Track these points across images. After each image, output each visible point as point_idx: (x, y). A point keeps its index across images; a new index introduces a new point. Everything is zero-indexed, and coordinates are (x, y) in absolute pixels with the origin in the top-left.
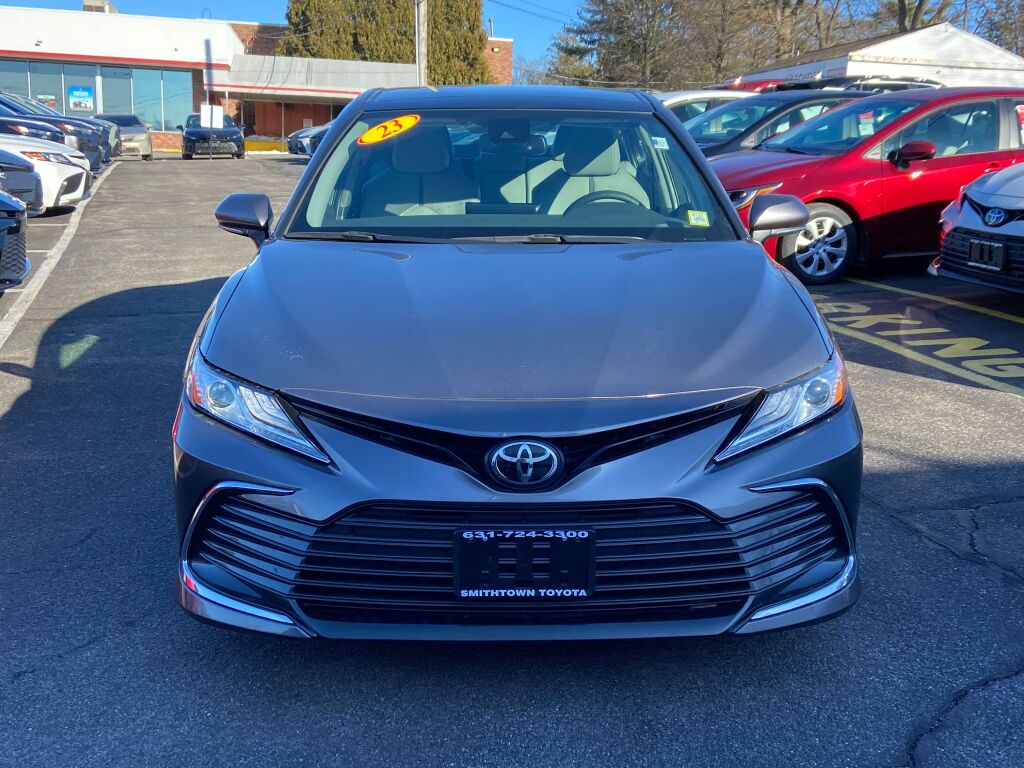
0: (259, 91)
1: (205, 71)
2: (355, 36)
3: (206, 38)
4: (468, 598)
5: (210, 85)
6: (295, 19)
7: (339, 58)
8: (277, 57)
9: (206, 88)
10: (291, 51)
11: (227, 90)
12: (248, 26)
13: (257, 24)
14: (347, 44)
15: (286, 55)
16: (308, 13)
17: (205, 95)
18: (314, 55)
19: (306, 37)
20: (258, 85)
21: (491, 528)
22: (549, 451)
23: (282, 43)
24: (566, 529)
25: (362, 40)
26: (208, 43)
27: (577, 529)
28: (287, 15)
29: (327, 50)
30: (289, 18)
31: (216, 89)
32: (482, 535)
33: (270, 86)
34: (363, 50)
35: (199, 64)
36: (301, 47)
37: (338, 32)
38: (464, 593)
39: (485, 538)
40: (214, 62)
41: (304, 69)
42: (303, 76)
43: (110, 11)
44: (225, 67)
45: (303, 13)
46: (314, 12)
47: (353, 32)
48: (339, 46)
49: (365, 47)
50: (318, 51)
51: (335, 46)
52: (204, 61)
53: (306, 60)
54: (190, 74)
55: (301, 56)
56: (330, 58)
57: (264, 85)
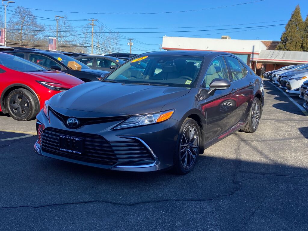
0: (267, 61)
1: (251, 55)
2: (302, 44)
3: (253, 45)
4: (62, 151)
5: (252, 59)
6: (283, 39)
7: (295, 51)
8: (275, 51)
9: (251, 60)
10: (280, 49)
11: (257, 60)
12: (269, 42)
13: (272, 41)
14: (299, 46)
15: (279, 50)
16: (287, 37)
17: (250, 62)
18: (287, 50)
19: (286, 44)
20: (267, 59)
21: (65, 136)
22: (77, 121)
23: (278, 46)
24: (77, 138)
25: (304, 45)
26: (254, 47)
27: (79, 138)
28: (281, 38)
29: (292, 48)
30: (281, 39)
31: (254, 60)
32: (63, 137)
33: (271, 59)
34: (304, 48)
35: (250, 53)
36: (283, 47)
37: (297, 43)
38: (61, 149)
39: (64, 138)
40: (254, 52)
41: (283, 54)
42: (282, 56)
43: (229, 39)
44: (258, 54)
45: (286, 37)
46: (289, 37)
47: (302, 43)
48: (296, 47)
49: (305, 47)
50: (289, 49)
51: (295, 47)
52: (252, 52)
53: (284, 51)
54: (247, 56)
55: (283, 50)
56: (293, 51)
57: (269, 59)
